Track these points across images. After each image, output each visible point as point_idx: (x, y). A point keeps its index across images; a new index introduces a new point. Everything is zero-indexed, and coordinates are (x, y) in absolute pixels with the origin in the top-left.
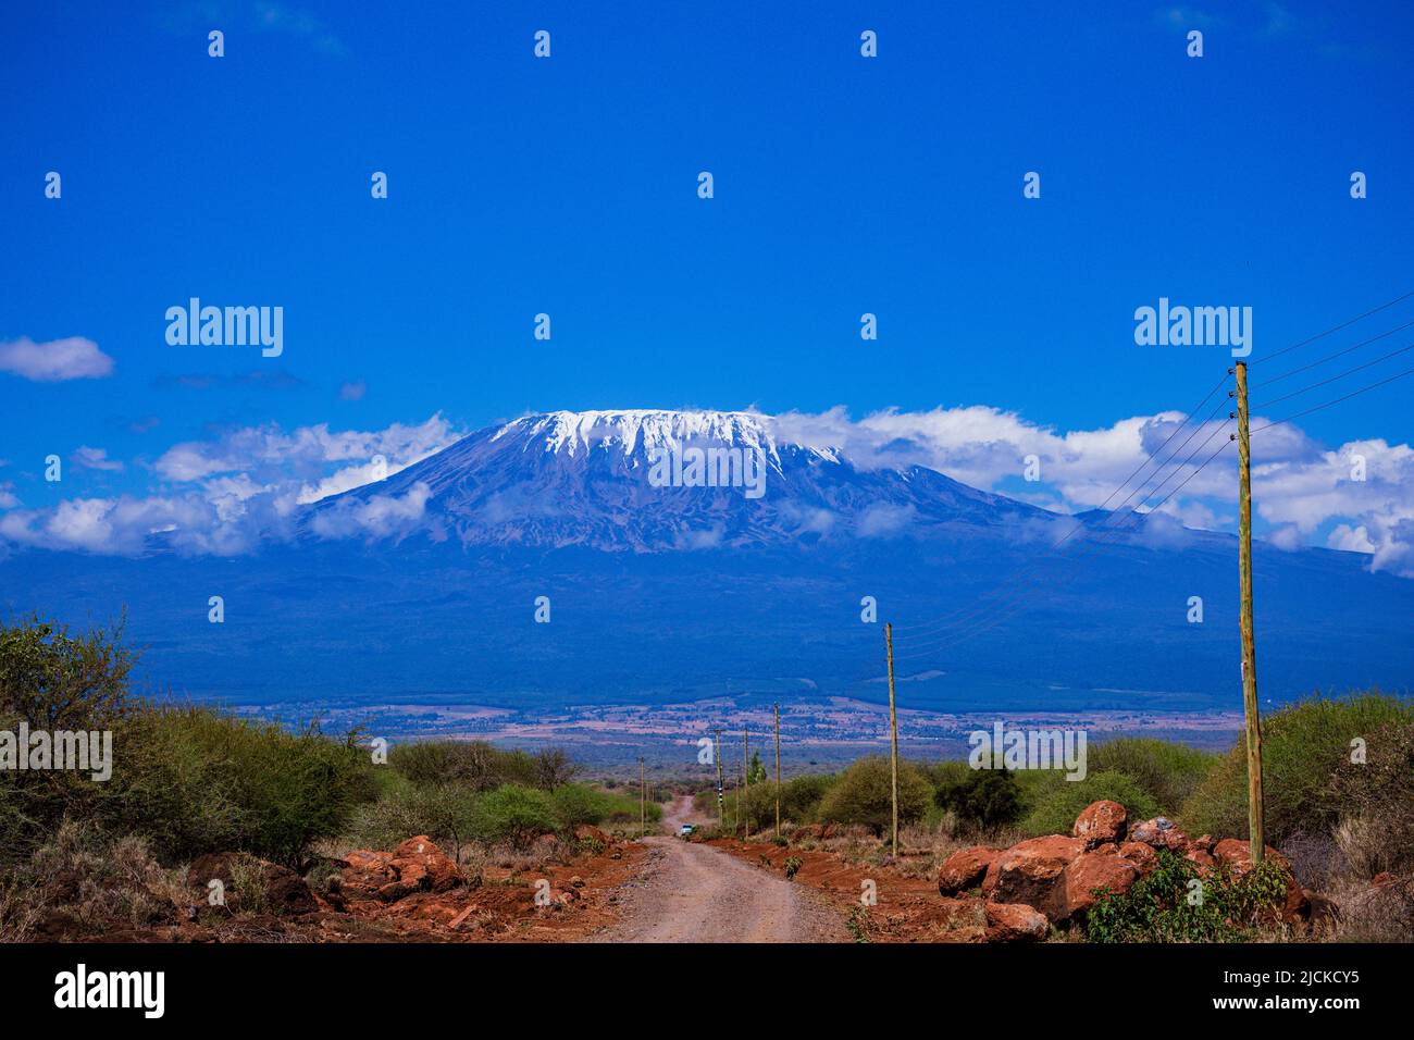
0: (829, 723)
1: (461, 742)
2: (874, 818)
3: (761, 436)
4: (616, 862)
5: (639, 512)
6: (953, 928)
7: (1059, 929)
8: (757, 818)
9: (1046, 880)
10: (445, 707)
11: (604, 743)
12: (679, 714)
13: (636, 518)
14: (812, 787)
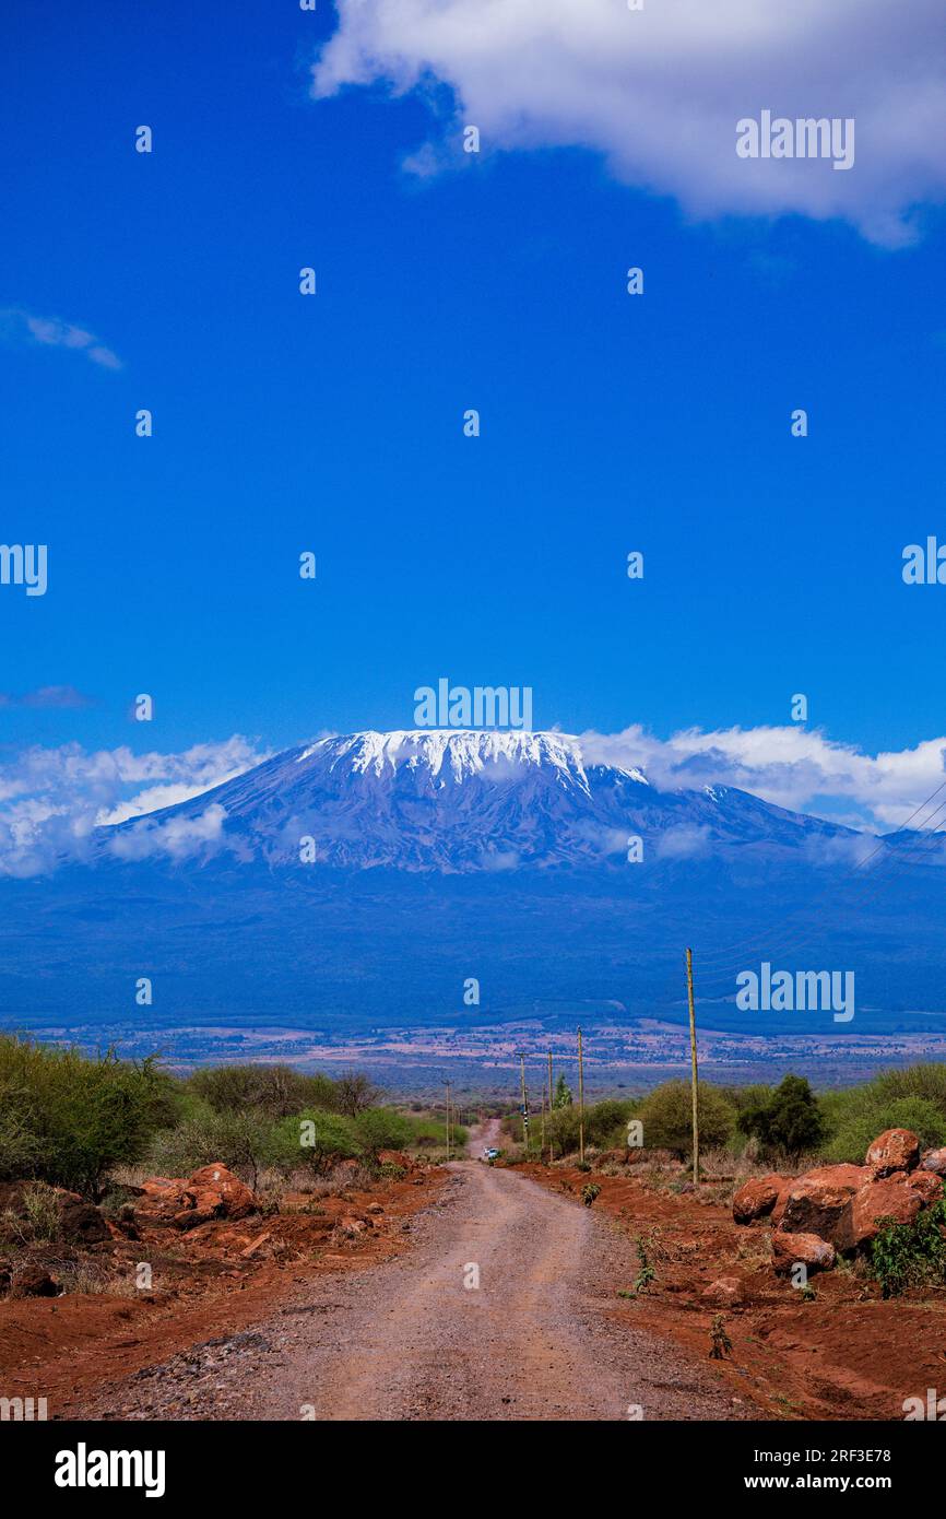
0: (638, 1045)
1: (263, 1066)
2: (678, 1144)
3: (569, 758)
4: (418, 1188)
5: (446, 833)
6: (743, 1257)
7: (845, 1258)
8: (561, 1144)
9: (834, 1209)
10: (251, 1029)
11: (411, 1066)
12: (487, 1036)
13: (443, 838)
14: (616, 1112)
